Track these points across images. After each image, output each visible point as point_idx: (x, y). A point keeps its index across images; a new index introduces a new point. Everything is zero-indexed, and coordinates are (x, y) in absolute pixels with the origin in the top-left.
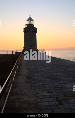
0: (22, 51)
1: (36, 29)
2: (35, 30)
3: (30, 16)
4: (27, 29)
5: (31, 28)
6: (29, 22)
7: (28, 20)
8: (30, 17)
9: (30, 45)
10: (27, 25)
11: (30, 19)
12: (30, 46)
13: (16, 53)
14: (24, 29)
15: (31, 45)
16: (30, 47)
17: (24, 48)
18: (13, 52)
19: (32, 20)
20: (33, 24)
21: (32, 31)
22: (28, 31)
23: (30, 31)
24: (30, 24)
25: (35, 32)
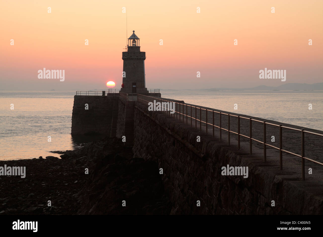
0: (118, 92)
1: (144, 53)
2: (142, 56)
3: (134, 31)
4: (128, 54)
6: (132, 40)
8: (134, 33)
9: (133, 82)
10: (129, 47)
11: (133, 38)
12: (133, 83)
14: (124, 53)
15: (135, 82)
17: (123, 86)
18: (104, 92)
20: (138, 46)
21: (137, 58)
22: (129, 58)
23: (133, 58)
24: (134, 45)
25: (141, 59)
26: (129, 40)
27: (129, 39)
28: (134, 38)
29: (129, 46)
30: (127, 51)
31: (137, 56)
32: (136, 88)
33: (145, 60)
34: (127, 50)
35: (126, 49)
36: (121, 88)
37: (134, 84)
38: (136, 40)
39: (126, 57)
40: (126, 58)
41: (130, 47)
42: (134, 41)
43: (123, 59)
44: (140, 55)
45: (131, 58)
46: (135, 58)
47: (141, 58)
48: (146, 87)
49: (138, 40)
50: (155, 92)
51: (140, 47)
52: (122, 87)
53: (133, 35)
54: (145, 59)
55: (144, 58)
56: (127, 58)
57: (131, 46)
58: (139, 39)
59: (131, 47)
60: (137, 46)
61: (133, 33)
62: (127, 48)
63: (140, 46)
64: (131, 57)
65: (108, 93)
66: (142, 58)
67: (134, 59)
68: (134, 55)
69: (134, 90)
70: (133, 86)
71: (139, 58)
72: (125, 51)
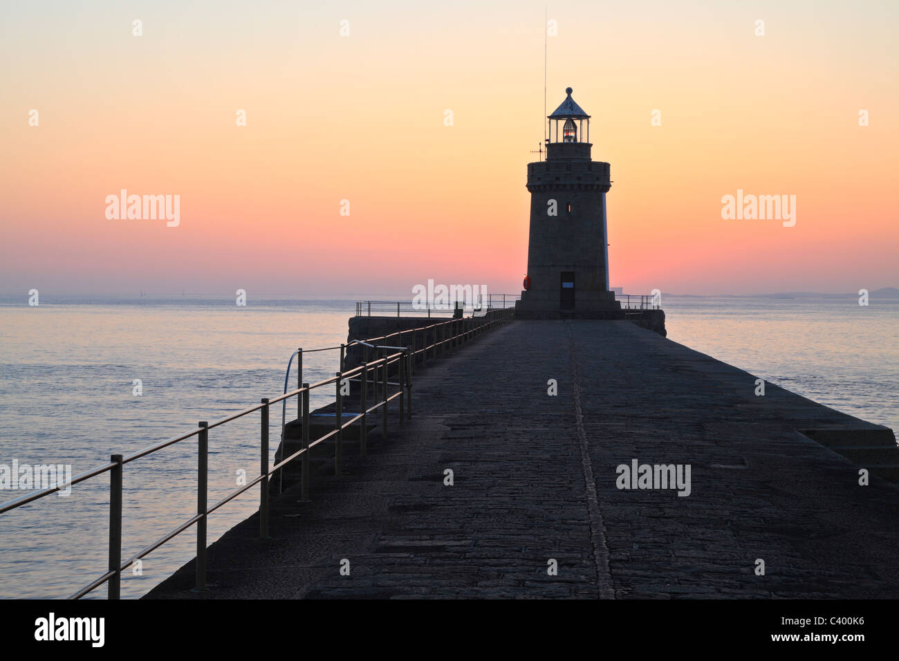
0: (513, 305)
1: (605, 167)
2: (600, 176)
3: (569, 91)
4: (548, 169)
5: (569, 169)
6: (562, 123)
7: (555, 116)
8: (569, 98)
9: (564, 270)
10: (551, 147)
11: (567, 112)
12: (563, 274)
13: (478, 312)
15: (571, 270)
16: (562, 281)
17: (528, 283)
18: (459, 307)
19: (583, 117)
20: (584, 141)
21: (577, 182)
22: (551, 186)
23: (566, 185)
24: (568, 137)
25: (595, 187)
26: (553, 122)
27: (551, 117)
28: (570, 112)
29: (553, 141)
30: (543, 160)
31: (579, 178)
32: (572, 291)
33: (607, 190)
35: (540, 151)
36: (523, 292)
37: (567, 276)
38: (577, 122)
39: (539, 179)
40: (539, 186)
41: (557, 144)
42: (571, 126)
43: (530, 187)
44: (589, 173)
45: (558, 186)
46: (572, 186)
47: (593, 185)
48: (610, 290)
49: (585, 122)
50: (645, 308)
51: (591, 145)
52: (525, 285)
53: (567, 104)
54: (606, 187)
55: (603, 186)
56: (545, 186)
57: (561, 140)
58: (587, 117)
59: (561, 143)
60: (579, 141)
61: (566, 95)
62: (544, 148)
63: (590, 142)
64: (558, 179)
65: (475, 310)
66: (598, 186)
67: (569, 186)
68: (569, 172)
69: (568, 298)
70: (562, 285)
71: (586, 186)
72: (538, 161)
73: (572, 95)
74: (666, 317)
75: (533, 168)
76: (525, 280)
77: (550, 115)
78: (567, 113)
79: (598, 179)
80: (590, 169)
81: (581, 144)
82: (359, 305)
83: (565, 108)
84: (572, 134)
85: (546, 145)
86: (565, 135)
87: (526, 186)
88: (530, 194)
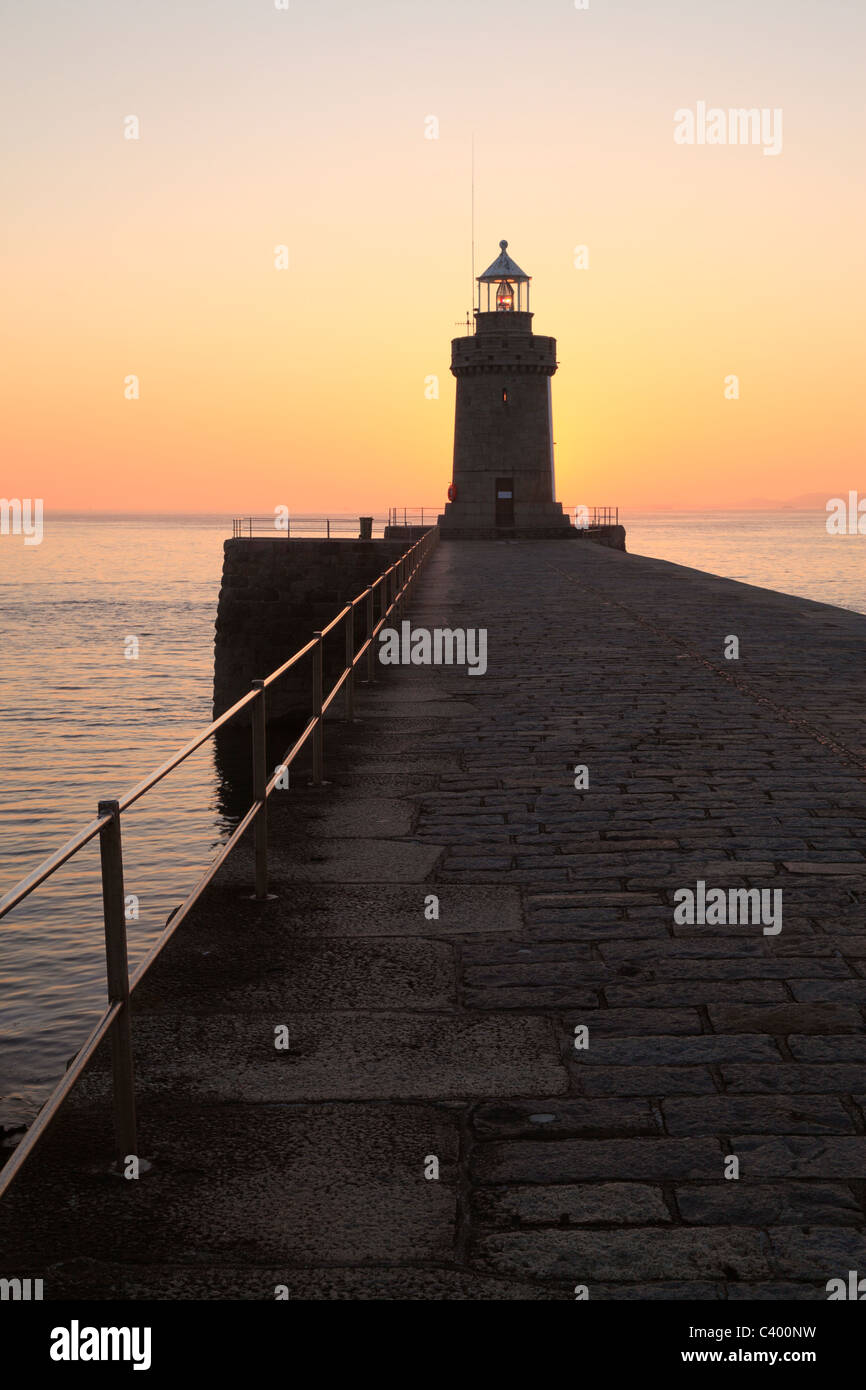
0: (434, 522)
1: (550, 343)
2: (540, 357)
3: (504, 245)
4: (478, 345)
5: (505, 345)
6: (494, 287)
7: (486, 278)
8: (504, 254)
9: (501, 476)
10: (481, 317)
11: (502, 271)
12: (498, 481)
13: (391, 531)
14: (459, 345)
15: (509, 475)
16: (498, 490)
17: (455, 493)
18: (366, 524)
19: (521, 278)
20: (524, 309)
21: (516, 362)
22: (482, 367)
23: (500, 366)
24: (502, 305)
25: (539, 369)
26: (484, 286)
27: (480, 279)
28: (505, 273)
29: (484, 310)
30: (471, 334)
31: (518, 357)
32: (510, 502)
33: (552, 373)
34: (471, 327)
35: (468, 323)
36: (447, 504)
37: (504, 484)
38: (514, 286)
39: (467, 359)
40: (467, 368)
41: (489, 314)
42: (506, 291)
43: (455, 370)
44: (532, 350)
45: (491, 367)
46: (509, 367)
47: (536, 366)
48: (557, 501)
49: (524, 285)
50: (607, 523)
51: (532, 315)
52: (449, 496)
53: (501, 262)
54: (552, 369)
55: (548, 367)
56: (475, 367)
57: (493, 309)
58: (527, 279)
59: (493, 313)
60: (516, 309)
61: (500, 251)
62: (472, 319)
63: (531, 311)
64: (491, 358)
65: (386, 528)
66: (543, 367)
67: (505, 369)
68: (505, 349)
69: (505, 512)
70: (497, 495)
71: (528, 367)
72: (465, 335)
73: (507, 250)
74: (627, 533)
75: (459, 344)
76: (450, 490)
77: (479, 276)
78: (502, 273)
79: (542, 358)
80: (532, 345)
81: (520, 314)
82: (236, 522)
83: (499, 267)
84: (508, 301)
85: (475, 316)
86: (499, 302)
87: (451, 368)
88: (455, 379)
